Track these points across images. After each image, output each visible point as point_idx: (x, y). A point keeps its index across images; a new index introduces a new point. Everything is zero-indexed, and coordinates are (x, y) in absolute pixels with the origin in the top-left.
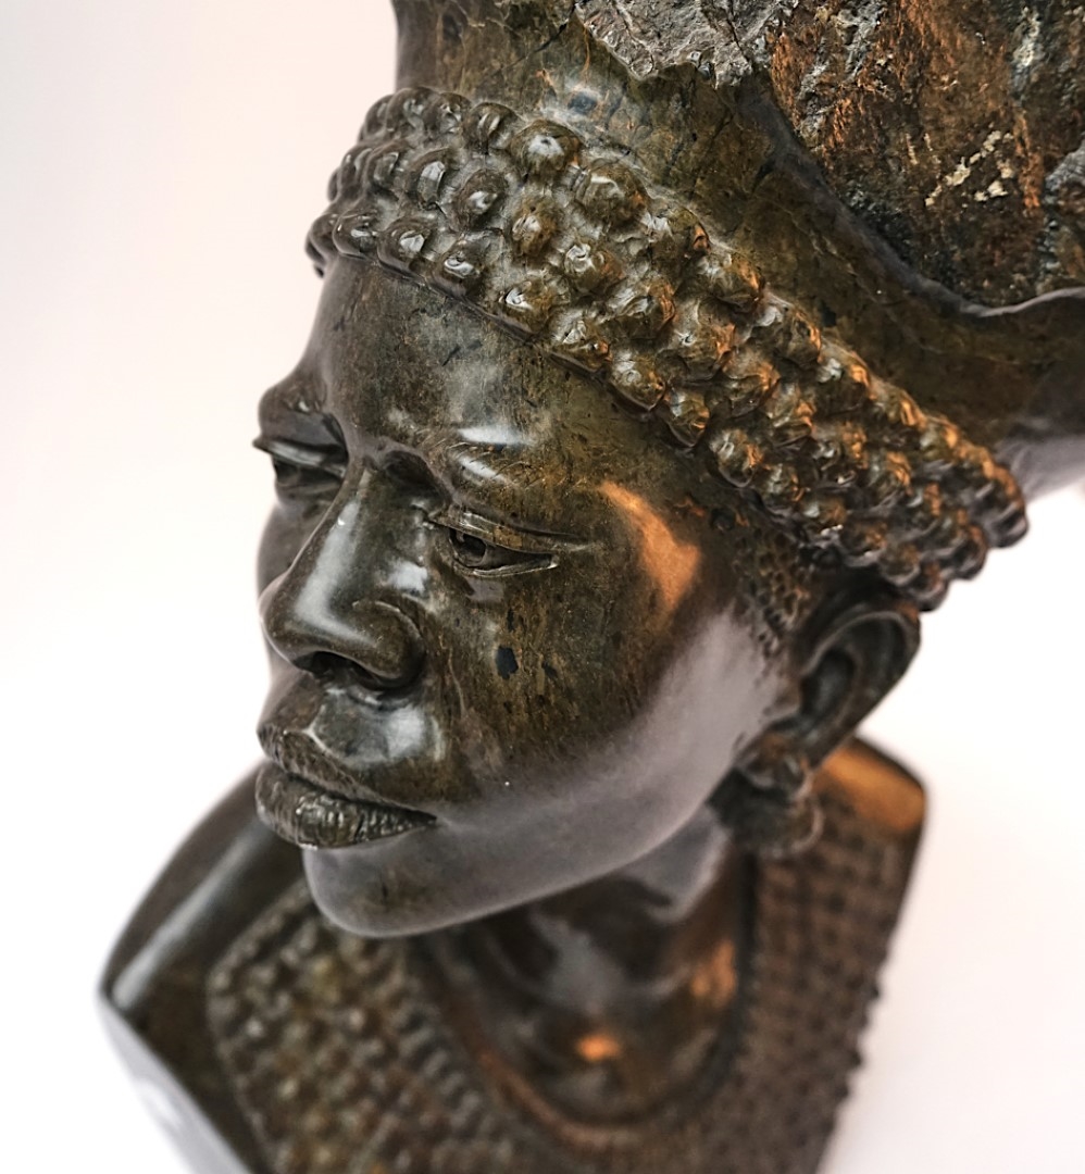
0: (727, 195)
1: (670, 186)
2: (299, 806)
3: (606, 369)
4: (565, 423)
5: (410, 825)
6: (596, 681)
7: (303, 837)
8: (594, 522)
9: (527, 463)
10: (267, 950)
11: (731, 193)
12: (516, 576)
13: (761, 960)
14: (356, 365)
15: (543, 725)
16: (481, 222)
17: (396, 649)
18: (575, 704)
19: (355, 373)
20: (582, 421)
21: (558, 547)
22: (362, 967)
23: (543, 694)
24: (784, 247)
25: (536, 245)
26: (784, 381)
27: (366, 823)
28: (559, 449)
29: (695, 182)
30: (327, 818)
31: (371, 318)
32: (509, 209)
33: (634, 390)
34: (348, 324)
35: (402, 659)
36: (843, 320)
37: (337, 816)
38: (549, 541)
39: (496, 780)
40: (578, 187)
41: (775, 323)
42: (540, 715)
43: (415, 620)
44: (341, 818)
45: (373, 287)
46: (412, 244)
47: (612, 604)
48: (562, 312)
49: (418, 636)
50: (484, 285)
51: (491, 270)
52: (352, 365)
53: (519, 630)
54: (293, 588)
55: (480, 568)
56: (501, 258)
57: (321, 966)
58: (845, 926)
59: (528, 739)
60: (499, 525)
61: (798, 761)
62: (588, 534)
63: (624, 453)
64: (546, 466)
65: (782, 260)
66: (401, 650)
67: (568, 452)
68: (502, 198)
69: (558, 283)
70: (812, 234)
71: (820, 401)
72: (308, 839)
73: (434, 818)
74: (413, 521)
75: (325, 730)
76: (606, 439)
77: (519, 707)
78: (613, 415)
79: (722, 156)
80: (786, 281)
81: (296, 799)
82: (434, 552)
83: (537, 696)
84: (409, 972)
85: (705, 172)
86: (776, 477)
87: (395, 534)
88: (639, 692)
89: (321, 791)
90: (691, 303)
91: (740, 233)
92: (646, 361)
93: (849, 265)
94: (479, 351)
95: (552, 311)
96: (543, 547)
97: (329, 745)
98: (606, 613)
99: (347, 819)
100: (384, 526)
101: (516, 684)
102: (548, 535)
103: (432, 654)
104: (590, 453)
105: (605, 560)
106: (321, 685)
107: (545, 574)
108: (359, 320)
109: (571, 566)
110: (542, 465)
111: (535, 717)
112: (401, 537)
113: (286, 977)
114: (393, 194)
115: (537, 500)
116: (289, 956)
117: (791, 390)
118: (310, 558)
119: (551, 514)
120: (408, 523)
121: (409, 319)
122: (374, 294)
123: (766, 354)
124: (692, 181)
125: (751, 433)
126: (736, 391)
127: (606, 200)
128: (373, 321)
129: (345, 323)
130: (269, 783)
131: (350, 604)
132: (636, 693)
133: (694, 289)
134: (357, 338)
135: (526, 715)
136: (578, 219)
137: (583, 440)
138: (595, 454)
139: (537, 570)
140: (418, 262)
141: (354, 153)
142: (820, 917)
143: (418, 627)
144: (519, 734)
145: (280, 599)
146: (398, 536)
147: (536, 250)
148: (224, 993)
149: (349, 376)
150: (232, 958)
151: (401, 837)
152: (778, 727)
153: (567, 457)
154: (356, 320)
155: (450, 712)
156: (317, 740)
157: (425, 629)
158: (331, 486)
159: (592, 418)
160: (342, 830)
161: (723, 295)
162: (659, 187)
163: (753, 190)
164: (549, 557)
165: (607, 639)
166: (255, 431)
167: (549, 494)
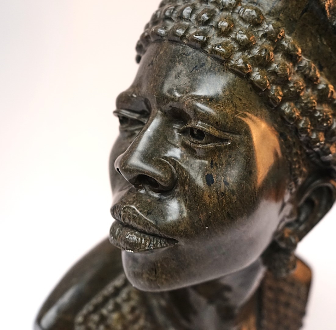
0: (290, 20)
1: (271, 16)
2: (128, 235)
3: (249, 75)
4: (234, 93)
5: (168, 245)
6: (243, 188)
7: (128, 247)
8: (244, 128)
9: (221, 105)
10: (97, 308)
11: (292, 19)
12: (215, 147)
13: (265, 322)
14: (157, 75)
15: (223, 204)
16: (206, 23)
17: (168, 174)
18: (235, 196)
19: (157, 78)
20: (240, 93)
21: (231, 137)
22: (130, 317)
23: (223, 192)
24: (308, 40)
25: (227, 29)
26: (307, 87)
27: (152, 242)
28: (232, 102)
29: (280, 15)
30: (138, 240)
31: (163, 59)
32: (217, 19)
33: (259, 82)
34: (154, 62)
35: (171, 178)
36: (325, 69)
37: (141, 239)
38: (228, 134)
39: (203, 226)
40: (241, 12)
41: (306, 65)
42: (222, 200)
43: (174, 166)
44: (143, 240)
45: (165, 49)
46: (180, 32)
47: (250, 159)
48: (235, 53)
49: (175, 172)
50: (208, 43)
51: (210, 39)
52: (156, 76)
53: (215, 168)
54: (131, 152)
55: (202, 144)
56: (213, 36)
57: (115, 316)
58: (290, 313)
59: (217, 209)
60: (211, 126)
61: (295, 238)
62: (242, 133)
63: (254, 107)
64: (228, 107)
65: (307, 46)
66: (170, 175)
67: (235, 103)
68: (214, 16)
69: (234, 43)
70: (318, 36)
71: (319, 96)
72: (130, 248)
73: (177, 242)
74: (174, 132)
75: (139, 205)
76: (248, 101)
77: (214, 196)
78: (250, 92)
79: (290, 6)
80: (308, 53)
81: (126, 233)
82: (183, 141)
83: (221, 192)
84: (146, 319)
85: (283, 12)
86: (303, 122)
87: (167, 136)
88: (257, 194)
89: (135, 229)
90: (279, 54)
91: (294, 34)
92: (263, 73)
93: (330, 48)
94: (204, 67)
95: (232, 52)
96: (225, 136)
97: (141, 211)
98: (247, 162)
99: (145, 241)
100: (164, 133)
101: (213, 188)
102: (228, 132)
103: (180, 179)
104: (243, 105)
105: (247, 143)
106: (137, 190)
107: (226, 147)
108: (159, 60)
109: (235, 144)
110: (226, 106)
111: (220, 201)
112: (170, 137)
113: (103, 319)
114: (172, 19)
115: (225, 118)
116: (104, 311)
117: (309, 90)
118: (137, 142)
119: (230, 123)
120: (172, 133)
121: (178, 57)
122: (165, 52)
123: (302, 77)
124: (278, 14)
125: (296, 104)
126: (292, 87)
127: (251, 16)
128: (164, 60)
129: (153, 62)
130: (115, 228)
131: (152, 158)
132: (256, 194)
133: (279, 50)
134: (158, 66)
135: (216, 200)
136: (241, 22)
137: (240, 100)
138: (244, 105)
139: (223, 145)
140: (183, 37)
141: (157, 12)
142: (282, 310)
143: (175, 168)
144: (213, 208)
145: (126, 156)
146: (169, 136)
147: (227, 31)
148: (80, 324)
149: (155, 79)
150: (84, 311)
151: (165, 249)
152: (288, 225)
153: (235, 105)
154: (157, 61)
155: (186, 200)
156: (136, 209)
157: (178, 169)
158: (140, 126)
159: (244, 92)
160: (143, 244)
161: (290, 52)
162: (267, 16)
163: (300, 19)
164: (227, 140)
165: (247, 173)
166: (114, 108)
167: (229, 116)
